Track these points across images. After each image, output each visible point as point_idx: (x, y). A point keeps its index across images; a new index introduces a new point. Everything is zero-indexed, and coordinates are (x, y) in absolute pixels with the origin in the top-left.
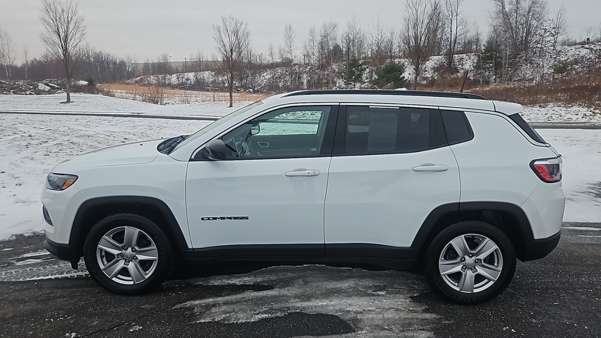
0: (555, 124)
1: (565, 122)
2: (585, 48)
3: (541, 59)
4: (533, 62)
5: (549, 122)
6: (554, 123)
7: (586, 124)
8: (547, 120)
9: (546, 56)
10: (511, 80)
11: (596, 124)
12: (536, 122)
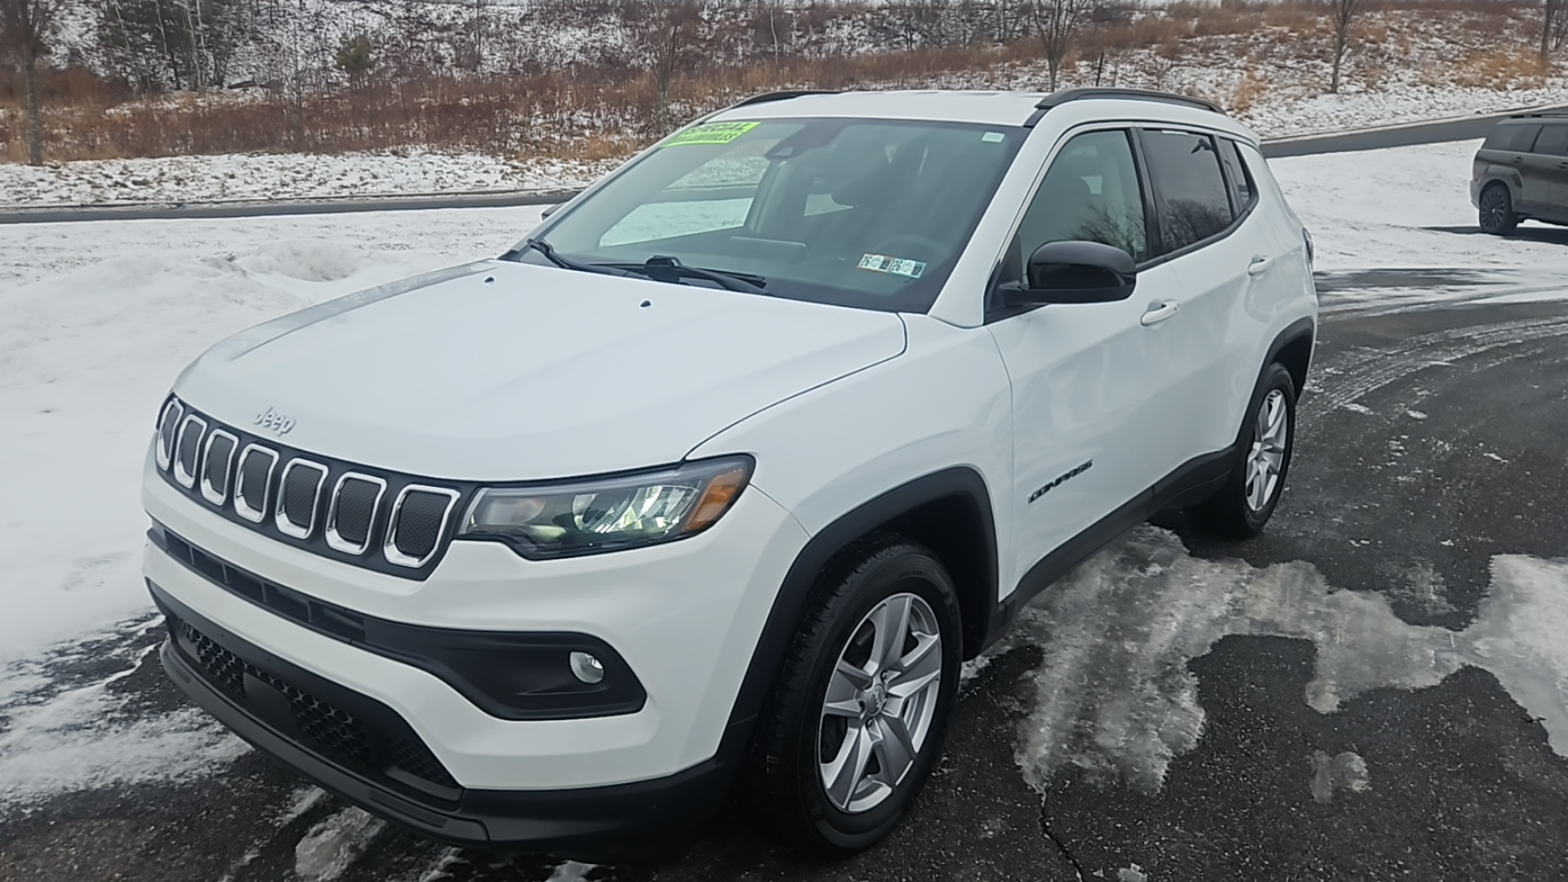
0: (460, 196)
1: (477, 190)
2: (373, 11)
3: (278, 32)
4: (261, 36)
5: (444, 191)
6: (456, 194)
7: (520, 193)
8: (438, 188)
9: (287, 22)
10: (220, 83)
11: (539, 193)
12: (417, 192)
